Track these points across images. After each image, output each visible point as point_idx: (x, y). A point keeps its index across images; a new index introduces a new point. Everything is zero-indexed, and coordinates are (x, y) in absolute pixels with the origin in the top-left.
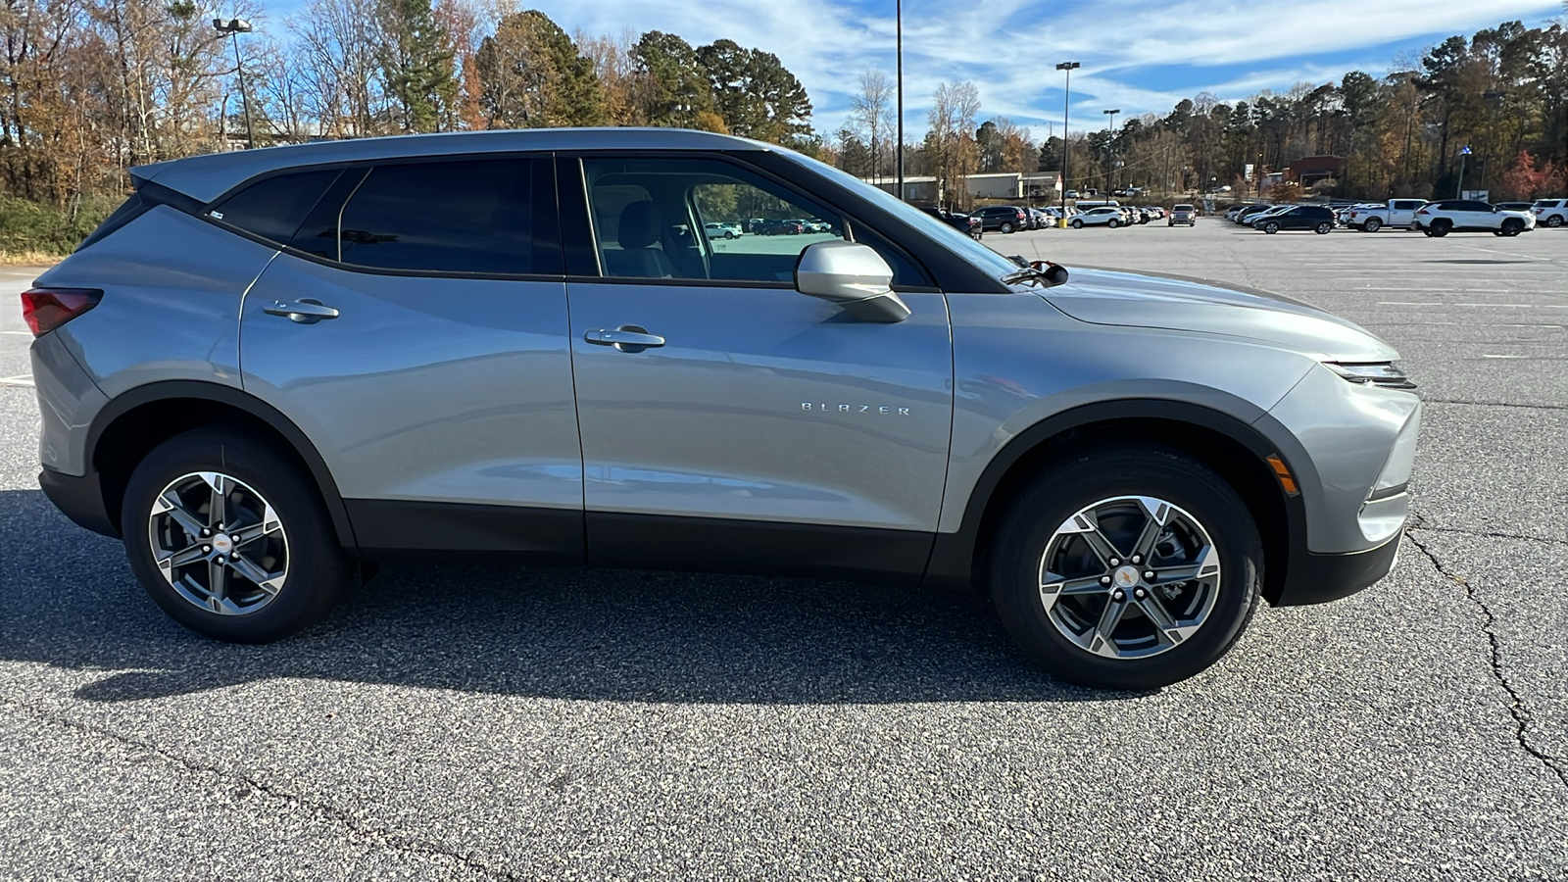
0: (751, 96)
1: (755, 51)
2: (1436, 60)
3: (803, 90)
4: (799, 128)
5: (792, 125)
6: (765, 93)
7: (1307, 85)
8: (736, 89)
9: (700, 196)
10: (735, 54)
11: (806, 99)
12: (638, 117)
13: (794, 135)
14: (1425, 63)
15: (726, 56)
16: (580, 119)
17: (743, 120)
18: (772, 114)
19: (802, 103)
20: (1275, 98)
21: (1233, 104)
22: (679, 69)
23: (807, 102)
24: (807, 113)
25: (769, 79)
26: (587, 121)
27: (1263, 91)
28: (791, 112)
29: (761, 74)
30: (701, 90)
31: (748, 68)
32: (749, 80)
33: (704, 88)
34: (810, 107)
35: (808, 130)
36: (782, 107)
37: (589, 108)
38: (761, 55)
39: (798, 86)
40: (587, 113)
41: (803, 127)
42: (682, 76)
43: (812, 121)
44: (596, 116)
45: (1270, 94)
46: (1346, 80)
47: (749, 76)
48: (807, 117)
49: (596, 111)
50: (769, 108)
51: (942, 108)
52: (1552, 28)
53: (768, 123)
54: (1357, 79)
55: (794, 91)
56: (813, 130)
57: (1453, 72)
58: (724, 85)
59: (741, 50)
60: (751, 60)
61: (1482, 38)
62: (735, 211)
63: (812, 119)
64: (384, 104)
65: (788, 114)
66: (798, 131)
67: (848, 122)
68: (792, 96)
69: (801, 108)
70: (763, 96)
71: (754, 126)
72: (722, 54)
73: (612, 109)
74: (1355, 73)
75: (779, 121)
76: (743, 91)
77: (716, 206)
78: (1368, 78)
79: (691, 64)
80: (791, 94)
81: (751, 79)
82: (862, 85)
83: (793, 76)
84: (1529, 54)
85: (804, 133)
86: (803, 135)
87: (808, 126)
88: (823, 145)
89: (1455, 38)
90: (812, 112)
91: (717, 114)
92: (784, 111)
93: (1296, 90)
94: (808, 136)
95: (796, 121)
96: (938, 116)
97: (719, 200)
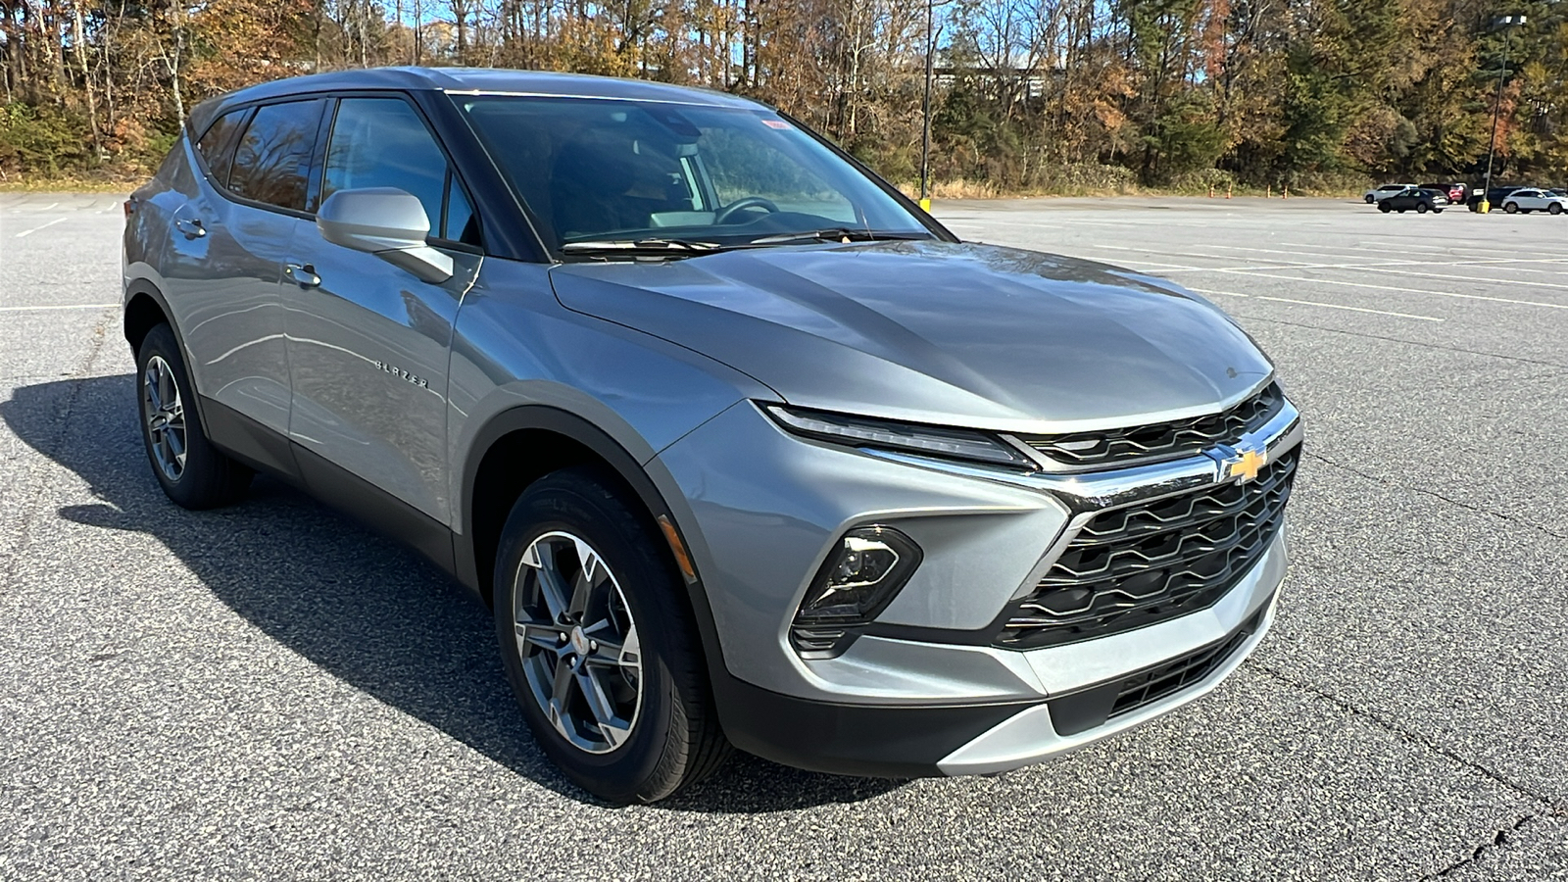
12: (1455, 37)
16: (1362, 41)
26: (1372, 43)
37: (1378, 26)
40: (1375, 33)
44: (1388, 36)
49: (1388, 30)
64: (1108, 30)
73: (1414, 26)
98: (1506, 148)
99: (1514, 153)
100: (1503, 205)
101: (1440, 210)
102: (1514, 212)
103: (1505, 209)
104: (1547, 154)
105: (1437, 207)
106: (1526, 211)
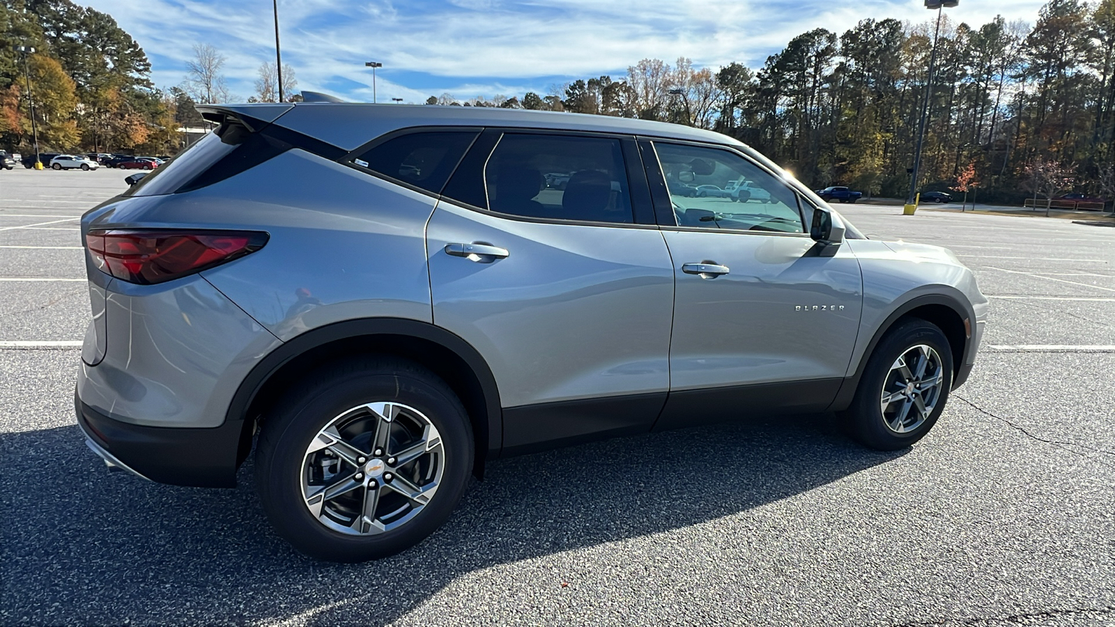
0: (89, 49)
1: (89, 10)
2: (571, 92)
3: (141, 49)
4: (138, 81)
5: (132, 78)
6: (103, 47)
7: (502, 97)
8: (71, 40)
9: (40, 129)
10: (69, 9)
11: (144, 58)
13: (135, 87)
14: (567, 93)
15: (58, 8)
17: (81, 67)
18: (111, 65)
19: (140, 61)
20: (485, 102)
21: (462, 103)
22: (8, 12)
23: (145, 60)
24: (146, 70)
25: (107, 36)
27: (478, 97)
28: (130, 67)
29: (97, 31)
30: (34, 35)
31: (83, 23)
32: (85, 33)
33: (37, 34)
34: (149, 65)
35: (149, 85)
36: (121, 61)
38: (97, 14)
39: (135, 46)
41: (143, 80)
42: (12, 19)
43: (151, 76)
45: (482, 100)
46: (526, 97)
47: (85, 30)
48: (146, 73)
50: (108, 60)
51: (267, 80)
52: (623, 83)
53: (108, 73)
54: (531, 97)
55: (132, 49)
56: (153, 84)
57: (580, 100)
58: (59, 35)
59: (75, 6)
60: (85, 16)
61: (591, 82)
62: (79, 145)
63: (151, 75)
65: (129, 68)
66: (139, 84)
67: (185, 82)
68: (130, 54)
69: (140, 65)
70: (100, 50)
71: (94, 74)
72: (55, 6)
74: (531, 93)
75: (119, 72)
76: (80, 42)
77: (57, 140)
78: (538, 97)
79: (20, 10)
80: (129, 52)
81: (86, 33)
82: (196, 54)
83: (130, 37)
84: (614, 95)
85: (144, 86)
86: (144, 88)
87: (147, 80)
88: (164, 97)
89: (580, 81)
90: (150, 69)
91: (54, 59)
92: (122, 64)
93: (496, 99)
94: (148, 89)
95: (136, 75)
96: (264, 86)
97: (61, 134)
98: (19, 128)
99: (26, 131)
100: (51, 165)
101: (11, 168)
102: (60, 169)
103: (53, 167)
104: (48, 133)
105: (10, 166)
106: (66, 169)
